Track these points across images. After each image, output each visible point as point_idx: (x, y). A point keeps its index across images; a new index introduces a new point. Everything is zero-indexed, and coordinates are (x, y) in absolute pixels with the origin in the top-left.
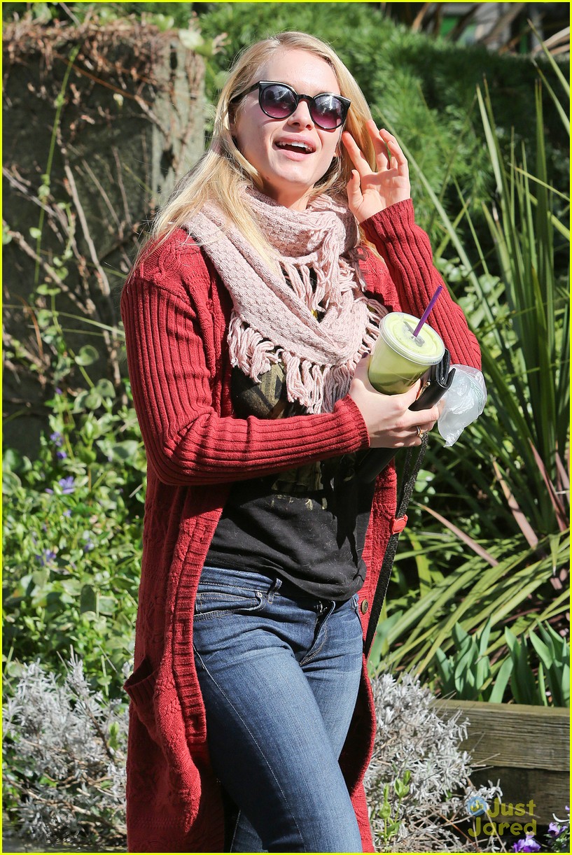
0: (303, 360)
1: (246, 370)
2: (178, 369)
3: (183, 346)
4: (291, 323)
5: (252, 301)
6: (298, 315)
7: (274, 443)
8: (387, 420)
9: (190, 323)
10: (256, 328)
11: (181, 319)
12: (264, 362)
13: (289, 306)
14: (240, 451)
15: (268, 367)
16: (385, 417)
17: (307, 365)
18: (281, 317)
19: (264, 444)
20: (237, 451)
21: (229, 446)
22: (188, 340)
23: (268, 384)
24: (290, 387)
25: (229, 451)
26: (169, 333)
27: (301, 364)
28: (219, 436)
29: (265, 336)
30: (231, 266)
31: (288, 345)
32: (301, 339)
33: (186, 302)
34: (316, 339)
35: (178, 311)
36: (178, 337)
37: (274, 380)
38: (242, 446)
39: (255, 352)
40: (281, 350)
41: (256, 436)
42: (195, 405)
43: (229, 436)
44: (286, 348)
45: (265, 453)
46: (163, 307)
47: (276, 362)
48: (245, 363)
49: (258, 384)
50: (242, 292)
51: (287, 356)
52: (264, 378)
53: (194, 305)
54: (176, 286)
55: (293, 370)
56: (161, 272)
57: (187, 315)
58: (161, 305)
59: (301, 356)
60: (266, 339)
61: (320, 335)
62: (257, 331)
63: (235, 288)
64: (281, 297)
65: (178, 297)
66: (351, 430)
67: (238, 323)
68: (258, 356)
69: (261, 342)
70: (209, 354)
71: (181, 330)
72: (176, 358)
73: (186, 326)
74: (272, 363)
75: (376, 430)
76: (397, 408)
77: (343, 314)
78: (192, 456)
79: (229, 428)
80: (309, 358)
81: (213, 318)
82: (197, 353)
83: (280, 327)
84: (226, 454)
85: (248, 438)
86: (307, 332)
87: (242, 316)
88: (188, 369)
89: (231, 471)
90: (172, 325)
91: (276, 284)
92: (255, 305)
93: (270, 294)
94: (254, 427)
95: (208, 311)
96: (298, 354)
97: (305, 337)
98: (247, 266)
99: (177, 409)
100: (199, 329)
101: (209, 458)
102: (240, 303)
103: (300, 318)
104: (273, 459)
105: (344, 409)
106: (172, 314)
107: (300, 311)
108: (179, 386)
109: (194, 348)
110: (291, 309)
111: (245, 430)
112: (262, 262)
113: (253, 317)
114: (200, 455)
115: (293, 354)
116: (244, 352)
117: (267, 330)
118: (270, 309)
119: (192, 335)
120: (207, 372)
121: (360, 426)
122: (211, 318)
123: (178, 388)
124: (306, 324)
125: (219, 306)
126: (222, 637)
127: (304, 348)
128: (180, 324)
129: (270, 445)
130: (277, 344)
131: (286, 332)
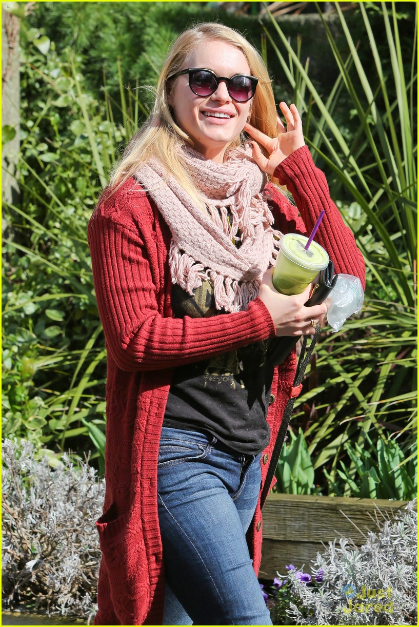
0: (226, 277)
1: (183, 286)
2: (131, 284)
3: (135, 267)
4: (216, 250)
5: (186, 234)
6: (221, 243)
7: (203, 335)
8: (288, 314)
9: (139, 249)
10: (190, 254)
11: (133, 247)
12: (197, 279)
13: (214, 237)
14: (178, 343)
15: (200, 283)
16: (287, 312)
17: (229, 281)
18: (208, 245)
19: (196, 337)
20: (176, 343)
21: (170, 339)
22: (138, 263)
23: (200, 296)
24: (218, 298)
25: (170, 343)
26: (124, 257)
27: (225, 280)
28: (162, 332)
29: (197, 259)
30: (170, 207)
31: (214, 267)
32: (224, 262)
33: (136, 234)
34: (236, 261)
35: (130, 241)
36: (131, 261)
37: (205, 293)
38: (179, 339)
39: (190, 273)
40: (209, 270)
41: (189, 331)
42: (144, 310)
43: (169, 332)
44: (213, 268)
45: (197, 344)
46: (119, 238)
47: (206, 280)
48: (182, 281)
49: (193, 296)
50: (179, 227)
51: (214, 275)
52: (197, 292)
53: (142, 236)
54: (128, 222)
55: (219, 285)
56: (116, 211)
57: (137, 244)
58: (118, 236)
59: (224, 274)
60: (197, 262)
61: (238, 258)
62: (190, 256)
63: (173, 224)
64: (208, 231)
65: (130, 230)
66: (261, 323)
67: (176, 250)
68: (192, 275)
69: (194, 264)
70: (154, 273)
71: (133, 255)
72: (130, 276)
73: (136, 252)
74: (203, 280)
75: (280, 322)
76: (295, 305)
77: (256, 242)
78: (142, 348)
79: (170, 325)
80: (231, 276)
81: (157, 246)
82: (145, 272)
83: (208, 253)
84: (168, 345)
85: (183, 333)
86: (228, 256)
87: (179, 245)
88: (139, 284)
89: (173, 358)
90: (126, 252)
91: (204, 221)
92: (189, 236)
93: (200, 228)
94: (188, 324)
95: (153, 240)
96: (222, 273)
97: (227, 260)
98: (182, 207)
99: (131, 314)
100: (146, 254)
101: (155, 349)
102: (178, 235)
103: (223, 246)
104: (203, 348)
105: (255, 307)
106: (126, 243)
107: (222, 241)
108: (132, 297)
109: (143, 269)
110: (216, 239)
111: (181, 326)
112: (193, 204)
113: (188, 245)
114: (148, 347)
115: (218, 273)
116: (181, 273)
117: (197, 255)
118: (200, 239)
119: (141, 259)
120: (153, 286)
121: (268, 320)
122: (155, 246)
123: (131, 298)
124: (227, 250)
125: (161, 237)
126: (177, 481)
127: (227, 268)
128: (132, 251)
129: (200, 337)
130: (206, 265)
131: (213, 257)
